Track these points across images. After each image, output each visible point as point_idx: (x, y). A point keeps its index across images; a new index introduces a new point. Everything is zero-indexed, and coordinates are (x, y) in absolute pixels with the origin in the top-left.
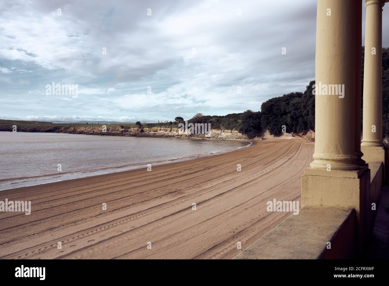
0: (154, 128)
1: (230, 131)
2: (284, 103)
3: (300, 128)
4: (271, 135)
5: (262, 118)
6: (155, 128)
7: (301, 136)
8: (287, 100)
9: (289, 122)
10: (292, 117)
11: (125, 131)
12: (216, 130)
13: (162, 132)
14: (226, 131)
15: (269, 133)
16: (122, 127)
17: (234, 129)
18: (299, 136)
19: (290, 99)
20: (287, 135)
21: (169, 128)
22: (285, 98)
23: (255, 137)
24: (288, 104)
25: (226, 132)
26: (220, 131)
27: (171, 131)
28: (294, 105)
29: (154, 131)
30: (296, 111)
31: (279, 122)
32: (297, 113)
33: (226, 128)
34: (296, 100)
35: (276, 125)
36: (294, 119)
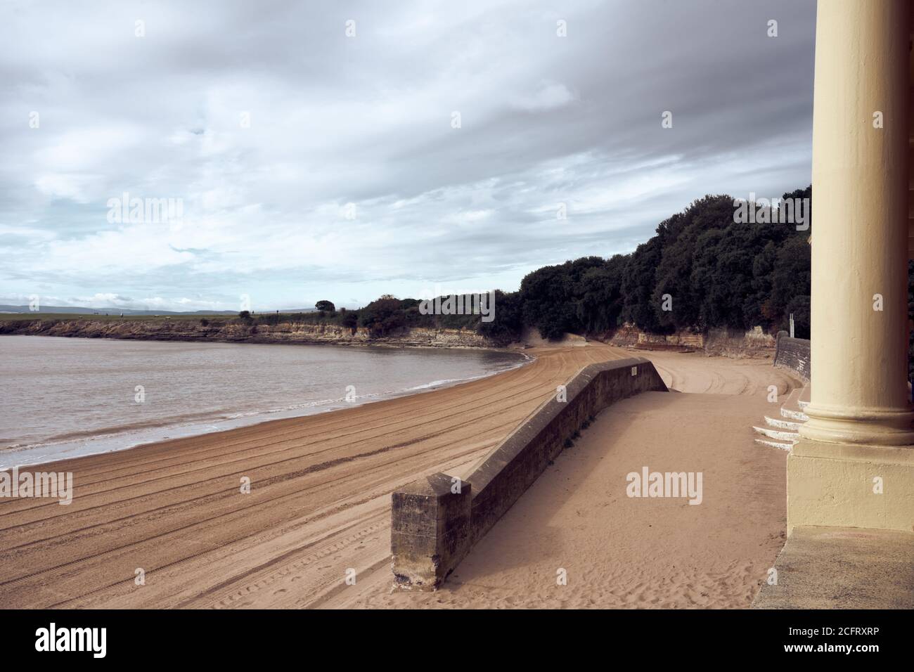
0: (282, 325)
1: (455, 331)
2: (569, 278)
3: (600, 326)
4: (543, 339)
5: (525, 306)
6: (286, 324)
7: (602, 342)
8: (574, 272)
9: (580, 315)
10: (586, 305)
11: (211, 331)
12: (424, 330)
13: (303, 332)
14: (447, 330)
15: (540, 335)
16: (205, 323)
17: (465, 328)
18: (597, 340)
19: (581, 269)
20: (576, 340)
21: (318, 324)
22: (572, 268)
23: (510, 343)
24: (577, 279)
25: (448, 333)
26: (434, 331)
27: (322, 331)
28: (590, 281)
29: (282, 332)
30: (594, 294)
31: (559, 314)
32: (595, 297)
33: (448, 325)
34: (593, 273)
35: (554, 319)
36: (591, 308)
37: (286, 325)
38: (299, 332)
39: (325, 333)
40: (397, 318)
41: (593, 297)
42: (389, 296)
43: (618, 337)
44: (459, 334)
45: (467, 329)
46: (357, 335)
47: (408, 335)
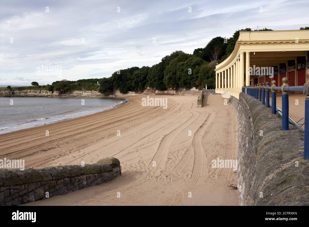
0: (24, 91)
1: (90, 91)
2: (129, 74)
3: (140, 89)
4: (121, 93)
5: (114, 83)
7: (140, 94)
8: (131, 72)
9: (133, 85)
10: (135, 82)
12: (78, 91)
13: (33, 93)
14: (87, 91)
15: (120, 92)
17: (93, 90)
18: (138, 93)
19: (132, 71)
20: (132, 93)
21: (38, 90)
22: (130, 71)
23: (110, 95)
24: (132, 74)
25: (87, 92)
26: (82, 91)
27: (40, 92)
28: (136, 75)
29: (24, 93)
30: (137, 79)
31: (126, 85)
32: (138, 80)
33: (87, 90)
34: (136, 72)
35: (124, 87)
36: (137, 83)
37: (26, 91)
38: (31, 93)
39: (41, 93)
40: (68, 87)
41: (137, 80)
42: (65, 80)
43: (145, 92)
44: (91, 92)
45: (94, 91)
46: (54, 94)
47: (72, 93)
